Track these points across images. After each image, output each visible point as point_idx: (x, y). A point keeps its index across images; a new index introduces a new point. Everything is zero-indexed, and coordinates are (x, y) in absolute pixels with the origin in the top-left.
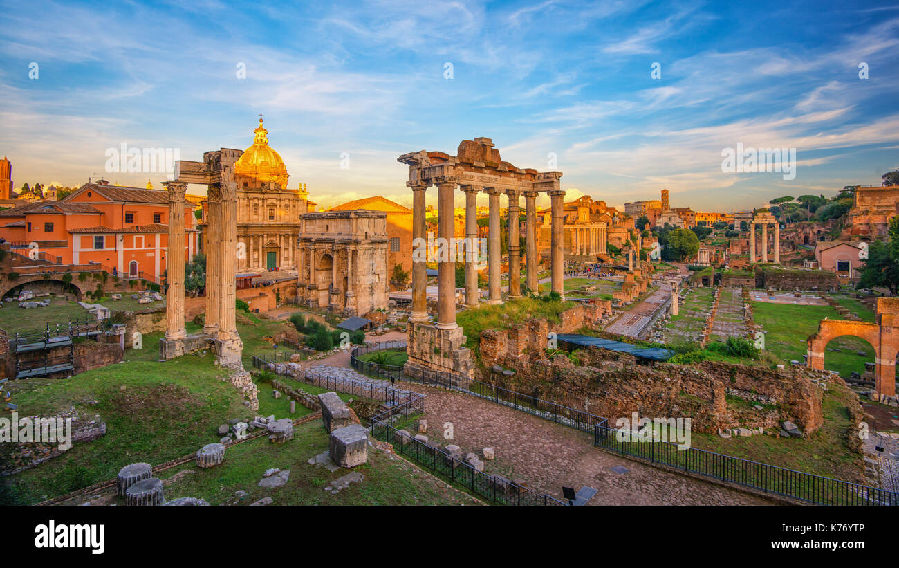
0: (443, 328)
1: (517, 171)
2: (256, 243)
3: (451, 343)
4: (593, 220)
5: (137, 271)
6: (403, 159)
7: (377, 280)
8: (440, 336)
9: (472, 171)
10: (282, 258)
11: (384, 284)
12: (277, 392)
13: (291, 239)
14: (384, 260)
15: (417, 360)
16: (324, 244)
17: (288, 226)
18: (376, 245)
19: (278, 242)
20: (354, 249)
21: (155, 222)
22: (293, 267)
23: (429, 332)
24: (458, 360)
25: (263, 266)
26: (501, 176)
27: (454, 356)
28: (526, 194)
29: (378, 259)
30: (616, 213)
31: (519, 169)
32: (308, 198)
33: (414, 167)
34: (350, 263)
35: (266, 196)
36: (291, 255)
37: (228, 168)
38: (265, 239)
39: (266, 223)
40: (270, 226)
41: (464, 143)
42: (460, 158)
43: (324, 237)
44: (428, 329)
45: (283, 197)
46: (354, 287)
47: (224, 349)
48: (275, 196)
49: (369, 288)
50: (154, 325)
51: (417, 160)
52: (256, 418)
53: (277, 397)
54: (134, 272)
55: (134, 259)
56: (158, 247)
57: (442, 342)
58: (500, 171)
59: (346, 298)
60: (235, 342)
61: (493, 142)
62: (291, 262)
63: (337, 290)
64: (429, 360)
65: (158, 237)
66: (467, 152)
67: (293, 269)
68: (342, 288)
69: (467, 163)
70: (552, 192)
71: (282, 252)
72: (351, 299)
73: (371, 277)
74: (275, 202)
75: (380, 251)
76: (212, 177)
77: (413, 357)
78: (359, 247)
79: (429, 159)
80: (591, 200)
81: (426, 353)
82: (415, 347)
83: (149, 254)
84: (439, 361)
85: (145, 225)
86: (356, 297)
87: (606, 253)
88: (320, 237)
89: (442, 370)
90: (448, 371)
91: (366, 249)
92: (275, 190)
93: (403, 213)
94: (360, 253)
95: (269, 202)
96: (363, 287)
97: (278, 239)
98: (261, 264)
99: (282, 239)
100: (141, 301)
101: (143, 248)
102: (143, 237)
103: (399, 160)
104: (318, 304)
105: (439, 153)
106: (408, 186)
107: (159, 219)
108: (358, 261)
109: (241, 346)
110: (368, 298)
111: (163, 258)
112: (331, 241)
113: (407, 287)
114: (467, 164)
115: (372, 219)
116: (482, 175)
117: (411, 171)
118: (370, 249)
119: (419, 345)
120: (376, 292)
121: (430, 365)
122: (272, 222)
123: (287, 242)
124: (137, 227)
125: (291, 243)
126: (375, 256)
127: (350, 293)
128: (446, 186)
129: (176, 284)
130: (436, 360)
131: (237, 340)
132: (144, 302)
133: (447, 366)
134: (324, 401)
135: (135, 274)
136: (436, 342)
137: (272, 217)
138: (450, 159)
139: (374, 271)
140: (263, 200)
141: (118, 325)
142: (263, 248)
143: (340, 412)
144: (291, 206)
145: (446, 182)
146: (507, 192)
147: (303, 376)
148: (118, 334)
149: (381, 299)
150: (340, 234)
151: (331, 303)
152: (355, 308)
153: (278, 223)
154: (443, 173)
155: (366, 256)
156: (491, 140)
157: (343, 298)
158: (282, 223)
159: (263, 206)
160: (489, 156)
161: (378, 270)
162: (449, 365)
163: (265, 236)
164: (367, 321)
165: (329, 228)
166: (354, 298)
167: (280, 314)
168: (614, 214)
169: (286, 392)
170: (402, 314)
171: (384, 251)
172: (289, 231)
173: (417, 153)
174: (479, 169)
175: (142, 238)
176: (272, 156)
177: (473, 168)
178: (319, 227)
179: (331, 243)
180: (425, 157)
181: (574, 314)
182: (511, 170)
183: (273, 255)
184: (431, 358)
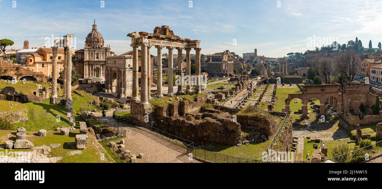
1: (181, 40)
2: (92, 67)
3: (144, 110)
4: (229, 60)
6: (129, 35)
8: (141, 107)
9: (159, 40)
16: (114, 69)
17: (103, 61)
19: (99, 67)
20: (124, 71)
23: (137, 105)
26: (173, 42)
28: (186, 49)
32: (111, 50)
33: (133, 38)
34: (122, 76)
35: (95, 50)
38: (95, 66)
39: (95, 60)
41: (157, 28)
42: (154, 34)
45: (102, 50)
47: (67, 103)
48: (98, 50)
49: (130, 86)
51: (134, 35)
56: (59, 67)
57: (141, 109)
58: (173, 40)
60: (70, 101)
61: (170, 28)
66: (158, 32)
70: (196, 49)
71: (101, 71)
73: (131, 82)
74: (98, 52)
77: (132, 115)
78: (126, 70)
79: (139, 35)
80: (230, 52)
87: (233, 72)
88: (113, 66)
92: (99, 47)
94: (126, 72)
95: (96, 52)
96: (127, 86)
97: (100, 66)
104: (112, 91)
105: (144, 32)
107: (60, 58)
108: (126, 75)
109: (72, 103)
110: (130, 90)
111: (60, 71)
112: (117, 67)
114: (157, 37)
115: (131, 59)
116: (164, 41)
117: (132, 40)
118: (130, 71)
119: (134, 110)
122: (97, 60)
123: (103, 67)
126: (130, 74)
127: (122, 88)
128: (143, 46)
133: (143, 119)
137: (97, 58)
138: (148, 35)
139: (132, 80)
140: (94, 51)
141: (43, 91)
142: (94, 69)
144: (104, 53)
145: (143, 44)
146: (177, 48)
148: (43, 94)
153: (100, 60)
154: (142, 41)
155: (128, 74)
159: (94, 53)
160: (168, 33)
163: (95, 65)
164: (128, 100)
165: (116, 62)
172: (104, 63)
173: (134, 33)
174: (163, 39)
176: (98, 35)
177: (160, 38)
181: (203, 98)
182: (178, 40)
183: (98, 72)
184: (138, 116)
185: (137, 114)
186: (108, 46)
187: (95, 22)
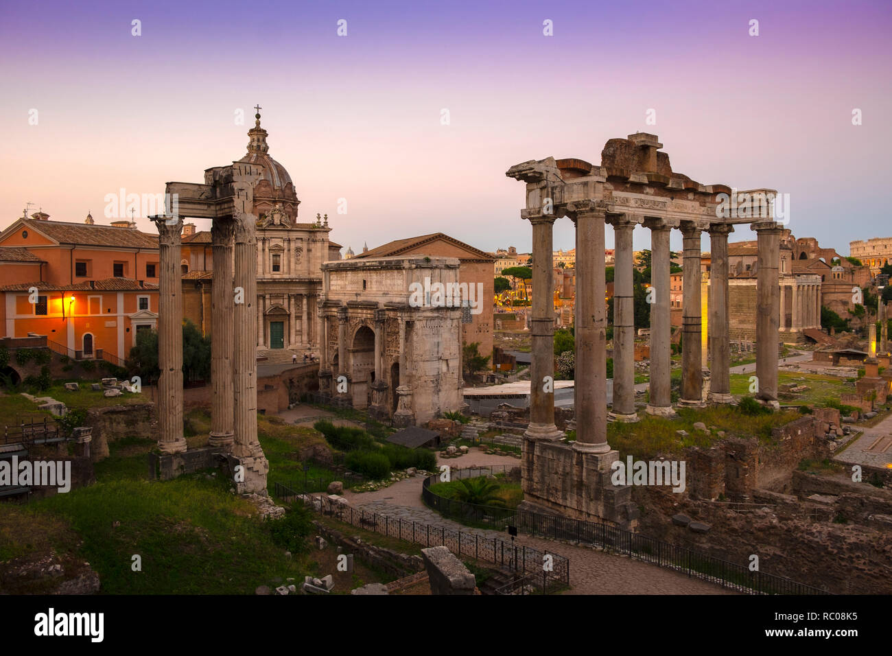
0: (587, 450)
1: (700, 190)
3: (601, 475)
5: (93, 350)
6: (517, 173)
7: (444, 369)
8: (580, 463)
9: (626, 190)
10: (293, 331)
11: (456, 376)
12: (322, 540)
13: (305, 301)
14: (455, 337)
15: (540, 501)
16: (360, 311)
17: (301, 282)
18: (444, 312)
19: (286, 306)
20: (408, 319)
21: (115, 275)
22: (309, 346)
23: (562, 458)
24: (613, 504)
25: (265, 343)
26: (672, 199)
27: (606, 496)
28: (712, 228)
29: (446, 335)
30: (835, 259)
31: (702, 185)
33: (534, 185)
34: (402, 341)
35: (268, 234)
36: (305, 326)
37: (244, 193)
38: (268, 302)
39: (268, 276)
40: (274, 282)
41: (612, 144)
42: (609, 169)
43: (360, 299)
44: (560, 451)
45: (294, 235)
46: (410, 378)
47: (244, 471)
48: (282, 234)
49: (433, 382)
50: (128, 431)
51: (541, 173)
52: (307, 578)
53: (322, 547)
54: (88, 348)
55: (88, 330)
56: (121, 313)
57: (584, 474)
58: (671, 190)
59: (396, 397)
60: (258, 460)
61: (660, 141)
62: (305, 338)
63: (382, 384)
64: (560, 501)
65: (120, 298)
66: (618, 158)
67: (309, 349)
68: (389, 381)
69: (619, 178)
70: (759, 225)
71: (293, 321)
72: (405, 399)
73: (436, 364)
74: (281, 244)
75: (449, 322)
76: (218, 207)
77: (533, 496)
78: (416, 316)
79: (559, 172)
81: (557, 490)
82: (536, 479)
83: (109, 324)
84: (579, 503)
85: (103, 279)
86: (412, 395)
87: (820, 327)
88: (354, 298)
89: (584, 518)
90: (593, 520)
91: (427, 318)
92: (281, 224)
93: (479, 261)
94: (418, 325)
95: (272, 244)
96: (423, 379)
97: (286, 301)
98: (261, 340)
99: (293, 301)
100: (108, 393)
101: (101, 314)
102: (101, 297)
103: (508, 174)
104: (351, 404)
105: (575, 160)
106: (523, 218)
107: (122, 270)
108: (415, 338)
109: (265, 466)
110: (431, 397)
111: (128, 330)
112: (372, 306)
113: (485, 380)
114: (618, 180)
115: (437, 271)
116: (642, 196)
117: (529, 191)
118: (433, 318)
119: (543, 476)
120: (444, 387)
121: (562, 509)
122: (277, 276)
123: (299, 306)
124: (92, 283)
125: (305, 308)
126: (442, 330)
127: (402, 388)
128: (593, 217)
129: (172, 370)
130: (572, 502)
131: (260, 458)
132: (112, 394)
133: (592, 512)
134: (432, 560)
135: (91, 352)
136: (574, 472)
137: (276, 268)
138: (592, 172)
139: (440, 355)
140: (264, 240)
141: (82, 429)
142: (265, 315)
143: (461, 578)
144: (305, 250)
145: (592, 210)
147: (356, 518)
148: (80, 442)
149: (451, 398)
150: (385, 294)
151: (373, 404)
152: (410, 413)
153: (286, 276)
154: (587, 194)
155: (427, 331)
156: (655, 137)
157: (391, 396)
158: (293, 276)
159: (264, 250)
160: (653, 165)
161: (447, 353)
162: (597, 511)
163: (267, 296)
164: (432, 435)
165: (368, 285)
166: (409, 397)
167: (296, 418)
168: (832, 260)
169: (334, 539)
170: (487, 424)
171: (455, 321)
172: (302, 290)
173: (540, 162)
174: (637, 187)
175: (99, 299)
176: (275, 171)
177: (628, 186)
178: (352, 283)
179: (371, 309)
180: (554, 169)
183: (279, 327)
184: (565, 499)
185: (560, 494)
186: (322, 220)
187: (258, 116)
